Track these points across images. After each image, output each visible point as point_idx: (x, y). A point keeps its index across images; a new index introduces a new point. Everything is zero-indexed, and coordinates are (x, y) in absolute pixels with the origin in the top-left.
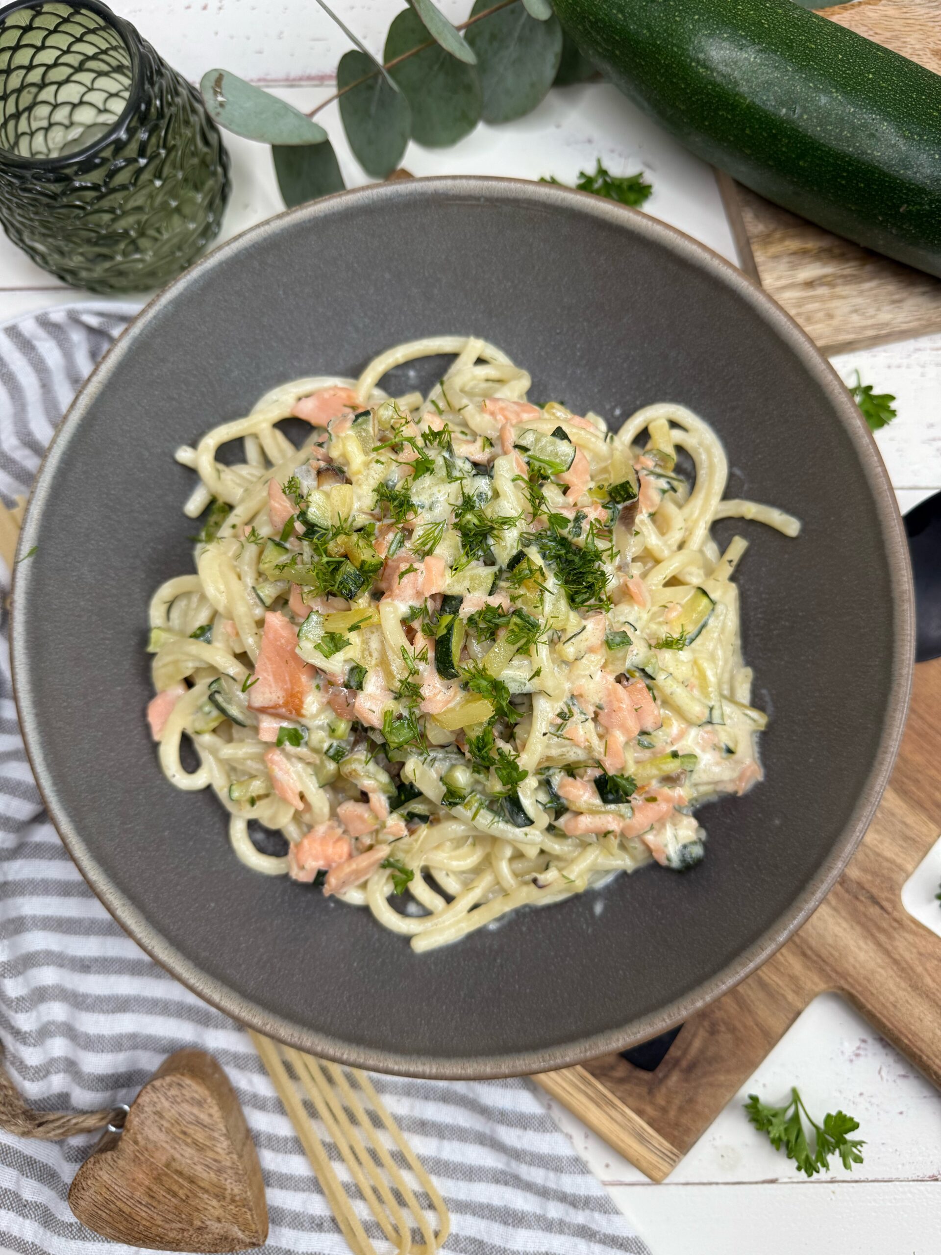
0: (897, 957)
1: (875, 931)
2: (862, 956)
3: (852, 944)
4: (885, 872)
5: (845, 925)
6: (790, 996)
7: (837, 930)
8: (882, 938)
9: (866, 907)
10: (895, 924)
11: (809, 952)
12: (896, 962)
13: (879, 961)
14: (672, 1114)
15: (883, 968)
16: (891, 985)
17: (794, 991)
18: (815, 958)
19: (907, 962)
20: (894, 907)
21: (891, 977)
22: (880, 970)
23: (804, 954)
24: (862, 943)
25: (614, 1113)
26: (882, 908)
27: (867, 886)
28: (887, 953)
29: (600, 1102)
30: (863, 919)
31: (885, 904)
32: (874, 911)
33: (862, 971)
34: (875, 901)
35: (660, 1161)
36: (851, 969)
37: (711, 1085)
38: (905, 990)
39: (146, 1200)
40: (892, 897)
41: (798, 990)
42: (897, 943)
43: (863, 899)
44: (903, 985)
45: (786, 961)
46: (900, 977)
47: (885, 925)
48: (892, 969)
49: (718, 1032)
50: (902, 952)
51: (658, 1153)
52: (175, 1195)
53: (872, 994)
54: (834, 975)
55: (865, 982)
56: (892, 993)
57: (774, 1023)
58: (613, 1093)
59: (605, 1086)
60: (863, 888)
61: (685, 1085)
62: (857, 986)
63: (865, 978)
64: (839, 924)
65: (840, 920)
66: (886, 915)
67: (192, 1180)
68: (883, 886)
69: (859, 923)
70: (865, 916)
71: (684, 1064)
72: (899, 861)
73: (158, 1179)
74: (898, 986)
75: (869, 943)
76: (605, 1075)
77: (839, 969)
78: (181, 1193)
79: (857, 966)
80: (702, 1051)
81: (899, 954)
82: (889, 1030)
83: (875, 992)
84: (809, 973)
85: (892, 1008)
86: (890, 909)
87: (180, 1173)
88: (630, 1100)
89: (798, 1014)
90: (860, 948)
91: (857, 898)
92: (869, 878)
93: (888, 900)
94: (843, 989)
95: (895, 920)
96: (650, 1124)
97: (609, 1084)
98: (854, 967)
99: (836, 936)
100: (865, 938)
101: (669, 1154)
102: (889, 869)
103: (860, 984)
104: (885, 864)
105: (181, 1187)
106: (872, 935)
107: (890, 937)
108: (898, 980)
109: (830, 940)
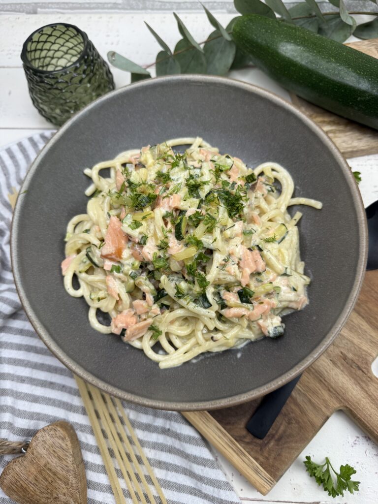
0: (370, 394)
1: (360, 382)
2: (355, 393)
3: (350, 387)
4: (364, 356)
5: (347, 378)
6: (324, 409)
7: (344, 381)
8: (364, 385)
9: (356, 371)
10: (369, 379)
11: (332, 390)
12: (370, 396)
13: (363, 395)
14: (271, 461)
15: (364, 398)
16: (368, 406)
17: (325, 407)
18: (334, 392)
19: (375, 397)
20: (368, 372)
21: (368, 403)
22: (363, 399)
23: (329, 390)
24: (354, 387)
25: (244, 458)
26: (363, 372)
27: (356, 362)
28: (366, 392)
29: (239, 453)
30: (355, 376)
31: (364, 370)
32: (359, 373)
33: (355, 399)
34: (360, 368)
35: (265, 483)
36: (350, 398)
37: (289, 448)
38: (374, 409)
39: (34, 481)
40: (367, 367)
41: (327, 406)
42: (370, 388)
43: (354, 367)
44: (373, 406)
45: (321, 393)
46: (372, 403)
47: (364, 379)
48: (368, 399)
49: (292, 423)
50: (372, 391)
51: (265, 480)
52: (47, 480)
53: (360, 410)
54: (342, 400)
55: (357, 404)
56: (369, 410)
57: (317, 420)
58: (244, 449)
59: (241, 446)
60: (355, 363)
61: (277, 447)
62: (353, 406)
63: (357, 403)
64: (343, 377)
65: (345, 376)
66: (365, 375)
67: (55, 474)
68: (363, 362)
69: (353, 378)
70: (356, 375)
71: (276, 437)
72: (369, 352)
73: (40, 472)
74: (372, 408)
75: (358, 386)
76: (242, 441)
77: (345, 398)
78: (49, 479)
79: (353, 397)
80: (284, 432)
81: (371, 393)
82: (368, 427)
83: (361, 409)
84: (331, 399)
85: (369, 417)
86: (366, 373)
87: (50, 470)
88: (252, 453)
89: (328, 418)
90: (354, 389)
91: (352, 367)
92: (357, 358)
93: (365, 368)
94: (347, 407)
95: (369, 377)
96: (260, 465)
97: (242, 445)
98: (352, 397)
99: (343, 383)
100: (356, 385)
101: (269, 481)
102: (366, 355)
103: (354, 405)
104: (364, 353)
105: (50, 476)
106: (359, 383)
107: (367, 385)
108: (371, 404)
109: (340, 385)
